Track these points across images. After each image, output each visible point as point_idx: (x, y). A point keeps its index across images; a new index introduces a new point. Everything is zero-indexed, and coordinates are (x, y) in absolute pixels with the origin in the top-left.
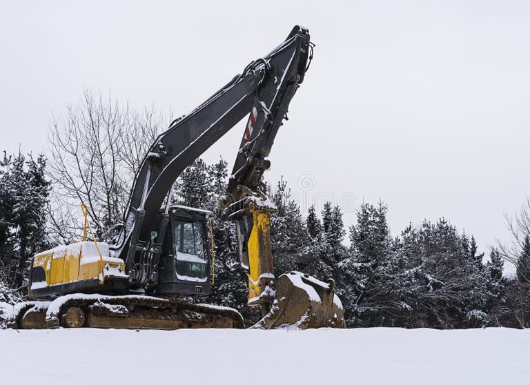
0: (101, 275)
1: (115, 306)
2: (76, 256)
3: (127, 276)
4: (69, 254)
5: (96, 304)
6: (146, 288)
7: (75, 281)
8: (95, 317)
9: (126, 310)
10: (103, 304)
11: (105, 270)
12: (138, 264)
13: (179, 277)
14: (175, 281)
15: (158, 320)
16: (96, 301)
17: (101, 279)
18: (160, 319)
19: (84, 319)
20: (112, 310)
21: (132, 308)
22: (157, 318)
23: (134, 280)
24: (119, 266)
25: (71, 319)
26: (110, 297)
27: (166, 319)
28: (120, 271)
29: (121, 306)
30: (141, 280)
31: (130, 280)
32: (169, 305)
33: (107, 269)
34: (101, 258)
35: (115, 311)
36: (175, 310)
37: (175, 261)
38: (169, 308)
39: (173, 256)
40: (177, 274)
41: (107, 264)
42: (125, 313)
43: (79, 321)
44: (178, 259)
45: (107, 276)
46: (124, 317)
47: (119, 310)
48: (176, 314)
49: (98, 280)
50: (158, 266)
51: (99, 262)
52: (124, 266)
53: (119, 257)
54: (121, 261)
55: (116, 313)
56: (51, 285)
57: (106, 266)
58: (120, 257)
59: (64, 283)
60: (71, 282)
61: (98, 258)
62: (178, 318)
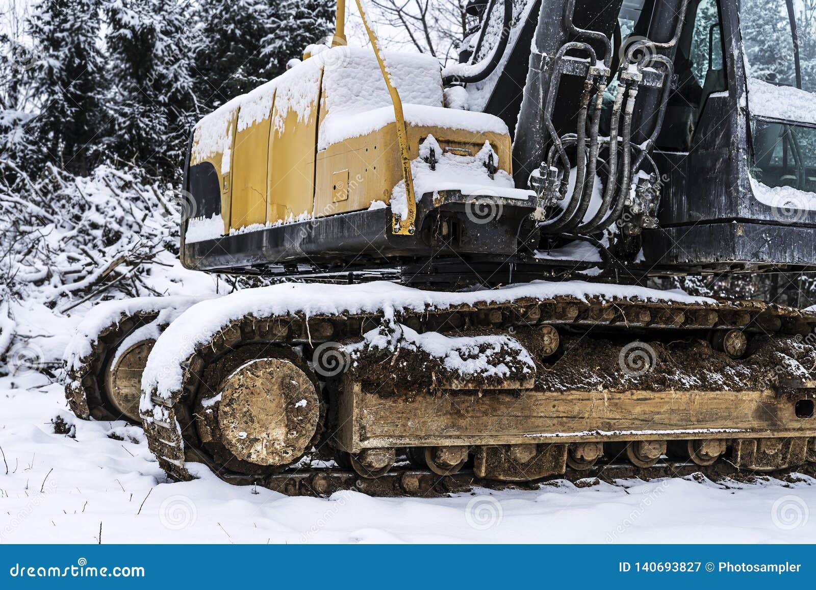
0: (399, 190)
1: (467, 342)
2: (305, 113)
3: (523, 194)
4: (282, 105)
5: (375, 338)
6: (604, 242)
7: (303, 217)
8: (372, 398)
9: (525, 357)
10: (410, 334)
11: (419, 169)
12: (568, 137)
13: (763, 193)
14: (744, 213)
15: (673, 394)
16: (375, 320)
17: (402, 208)
18: (681, 387)
19: (315, 416)
20: (454, 362)
21: (550, 342)
22: (664, 384)
23: (552, 211)
24: (487, 148)
25: (249, 419)
26: (445, 299)
27: (706, 386)
28: (492, 170)
29: (497, 341)
30: (582, 210)
31: (538, 214)
32: (713, 318)
33: (431, 161)
34: (399, 111)
35: (471, 367)
36: (737, 343)
37: (741, 120)
38: (714, 331)
39: (734, 96)
40: (753, 182)
41: (431, 141)
42: (518, 376)
43: (291, 426)
44: (756, 109)
45: (428, 196)
46: (515, 393)
47: (494, 361)
48: (744, 357)
49: (387, 214)
50: (658, 144)
51: (390, 129)
52: (507, 148)
53: (487, 110)
54: (496, 124)
55: (478, 379)
56: (233, 232)
57: (424, 150)
58: (490, 109)
59: (269, 226)
60: (290, 220)
61: (384, 115)
62: (754, 379)
